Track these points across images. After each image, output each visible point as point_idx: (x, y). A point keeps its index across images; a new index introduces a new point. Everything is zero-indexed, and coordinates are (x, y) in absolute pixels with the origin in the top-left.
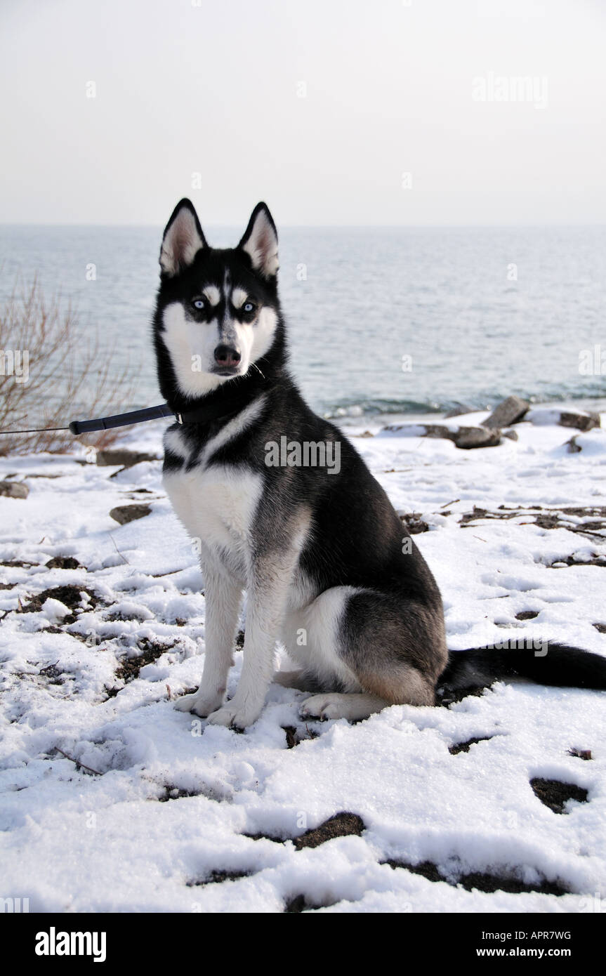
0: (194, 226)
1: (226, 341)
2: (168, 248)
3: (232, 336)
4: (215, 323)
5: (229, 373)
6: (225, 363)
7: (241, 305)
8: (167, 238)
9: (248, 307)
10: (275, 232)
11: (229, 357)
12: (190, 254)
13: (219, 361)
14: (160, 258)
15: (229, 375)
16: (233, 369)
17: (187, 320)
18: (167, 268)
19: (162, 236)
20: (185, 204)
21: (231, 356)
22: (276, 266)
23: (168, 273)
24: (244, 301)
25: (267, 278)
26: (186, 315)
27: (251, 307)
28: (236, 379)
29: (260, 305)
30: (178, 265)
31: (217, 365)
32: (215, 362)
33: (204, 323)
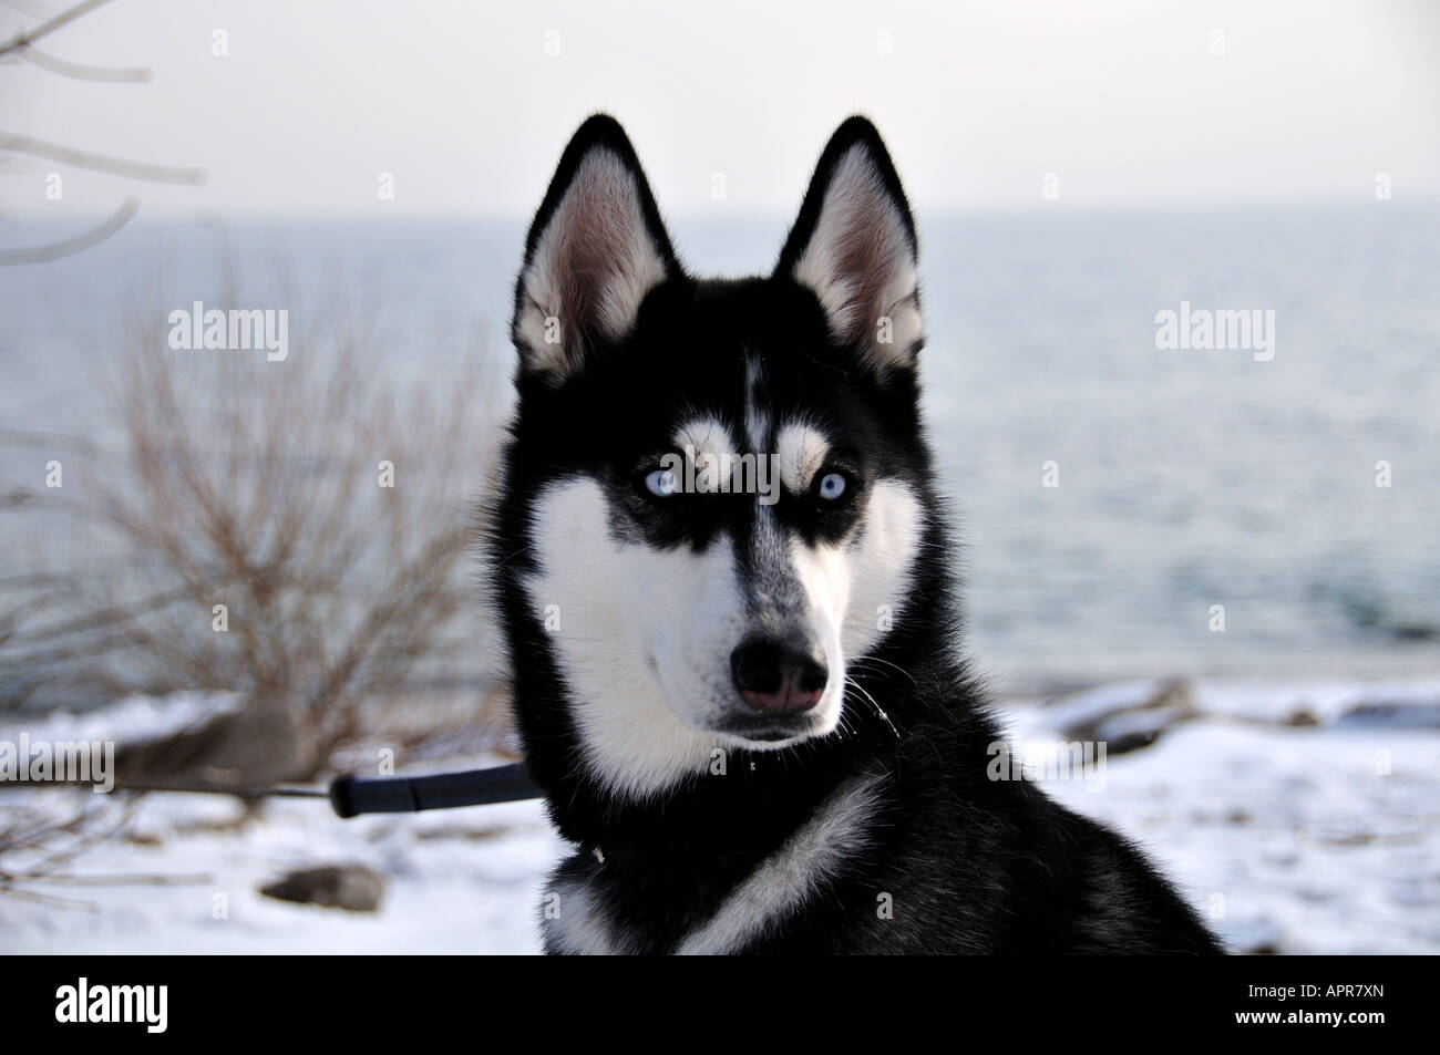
0: (634, 209)
1: (772, 621)
2: (542, 286)
3: (790, 601)
4: (722, 556)
5: (783, 731)
6: (775, 702)
7: (809, 477)
8: (542, 258)
9: (830, 485)
10: (907, 219)
11: (791, 682)
12: (621, 303)
13: (751, 695)
14: (516, 324)
15: (781, 737)
16: (797, 717)
17: (619, 536)
18: (542, 355)
19: (521, 248)
20: (601, 135)
21: (796, 678)
22: (911, 335)
23: (545, 374)
24: (818, 464)
25: (881, 378)
26: (615, 520)
27: (840, 486)
28: (800, 748)
29: (869, 472)
30: (579, 340)
31: (742, 708)
32: (733, 697)
33: (682, 553)
